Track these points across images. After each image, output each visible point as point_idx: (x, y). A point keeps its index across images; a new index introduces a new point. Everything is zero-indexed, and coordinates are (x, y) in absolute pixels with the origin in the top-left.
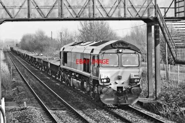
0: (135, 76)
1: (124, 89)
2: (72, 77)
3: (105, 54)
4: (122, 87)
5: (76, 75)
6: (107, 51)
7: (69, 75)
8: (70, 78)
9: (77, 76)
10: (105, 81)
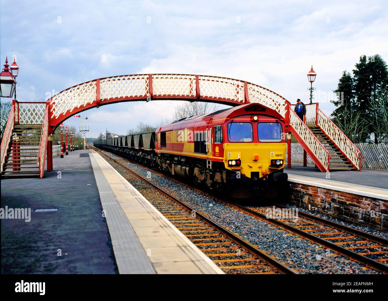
0: (276, 156)
1: (261, 176)
2: (174, 163)
3: (233, 123)
4: (258, 173)
5: (181, 159)
6: (236, 119)
7: (168, 160)
8: (170, 165)
9: (183, 160)
10: (234, 163)
